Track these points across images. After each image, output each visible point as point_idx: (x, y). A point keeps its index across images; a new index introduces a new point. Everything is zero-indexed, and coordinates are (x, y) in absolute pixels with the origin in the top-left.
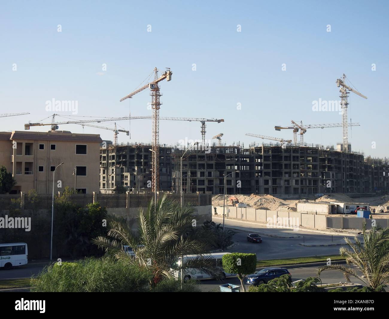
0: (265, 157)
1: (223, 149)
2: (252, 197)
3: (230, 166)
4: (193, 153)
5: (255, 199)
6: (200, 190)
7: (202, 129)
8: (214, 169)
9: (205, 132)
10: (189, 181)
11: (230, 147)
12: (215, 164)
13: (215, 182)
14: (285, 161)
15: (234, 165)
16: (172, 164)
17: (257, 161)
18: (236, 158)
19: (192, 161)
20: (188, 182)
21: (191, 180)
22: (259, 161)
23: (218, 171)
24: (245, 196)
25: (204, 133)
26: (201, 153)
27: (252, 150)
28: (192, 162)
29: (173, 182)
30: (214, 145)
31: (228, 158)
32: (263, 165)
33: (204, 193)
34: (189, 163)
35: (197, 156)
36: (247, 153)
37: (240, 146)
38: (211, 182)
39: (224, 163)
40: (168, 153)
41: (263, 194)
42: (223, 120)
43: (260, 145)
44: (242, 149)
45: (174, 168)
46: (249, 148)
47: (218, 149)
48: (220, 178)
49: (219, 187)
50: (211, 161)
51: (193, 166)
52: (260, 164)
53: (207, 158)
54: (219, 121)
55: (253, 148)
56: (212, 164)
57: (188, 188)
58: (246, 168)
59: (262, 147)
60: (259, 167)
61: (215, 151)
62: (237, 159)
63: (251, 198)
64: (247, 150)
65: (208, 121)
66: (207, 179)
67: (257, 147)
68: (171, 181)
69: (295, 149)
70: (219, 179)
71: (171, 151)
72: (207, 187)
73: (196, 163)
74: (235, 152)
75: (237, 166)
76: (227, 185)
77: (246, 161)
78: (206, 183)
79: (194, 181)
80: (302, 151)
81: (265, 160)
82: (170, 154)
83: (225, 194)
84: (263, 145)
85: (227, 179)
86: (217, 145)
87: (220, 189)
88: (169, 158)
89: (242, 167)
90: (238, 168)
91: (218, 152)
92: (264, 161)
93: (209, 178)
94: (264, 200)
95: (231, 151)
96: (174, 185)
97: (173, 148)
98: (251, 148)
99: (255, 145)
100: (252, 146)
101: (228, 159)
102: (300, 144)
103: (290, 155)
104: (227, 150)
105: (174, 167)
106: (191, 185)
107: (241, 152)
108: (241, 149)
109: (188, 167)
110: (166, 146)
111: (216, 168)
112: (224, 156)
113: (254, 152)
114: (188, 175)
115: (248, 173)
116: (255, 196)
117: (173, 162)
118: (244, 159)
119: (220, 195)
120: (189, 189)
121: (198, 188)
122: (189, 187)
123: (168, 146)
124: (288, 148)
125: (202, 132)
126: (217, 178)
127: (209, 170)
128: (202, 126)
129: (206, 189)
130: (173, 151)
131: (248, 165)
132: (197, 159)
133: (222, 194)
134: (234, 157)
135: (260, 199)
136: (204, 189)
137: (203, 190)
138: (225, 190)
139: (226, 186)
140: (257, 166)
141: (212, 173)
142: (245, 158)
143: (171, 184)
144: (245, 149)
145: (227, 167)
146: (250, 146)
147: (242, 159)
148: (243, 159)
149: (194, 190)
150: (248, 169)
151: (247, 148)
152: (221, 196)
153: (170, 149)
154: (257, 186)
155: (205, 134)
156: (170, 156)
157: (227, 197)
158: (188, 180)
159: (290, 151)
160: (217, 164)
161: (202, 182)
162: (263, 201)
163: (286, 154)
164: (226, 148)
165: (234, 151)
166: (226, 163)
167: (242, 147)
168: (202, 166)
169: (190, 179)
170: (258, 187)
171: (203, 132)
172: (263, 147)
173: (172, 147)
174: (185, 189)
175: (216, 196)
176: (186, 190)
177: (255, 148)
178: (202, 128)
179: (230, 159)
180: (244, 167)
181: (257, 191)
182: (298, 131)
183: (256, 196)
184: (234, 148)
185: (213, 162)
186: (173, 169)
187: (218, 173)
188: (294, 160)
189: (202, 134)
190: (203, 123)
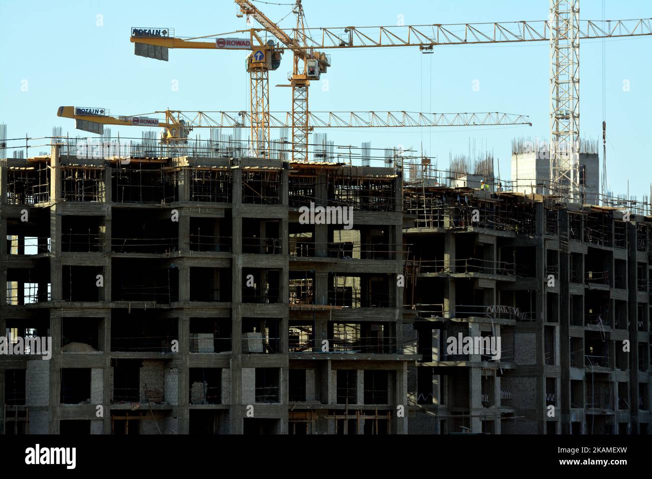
14: (193, 248)
32: (56, 275)
59: (48, 161)
69: (259, 175)
80: (301, 193)
81: (67, 245)
84: (59, 147)
92: (65, 248)
102: (290, 147)
103: (228, 212)
124: (214, 173)
159: (229, 187)
163: (199, 204)
172: (61, 160)
182: (275, 64)
188: (250, 248)
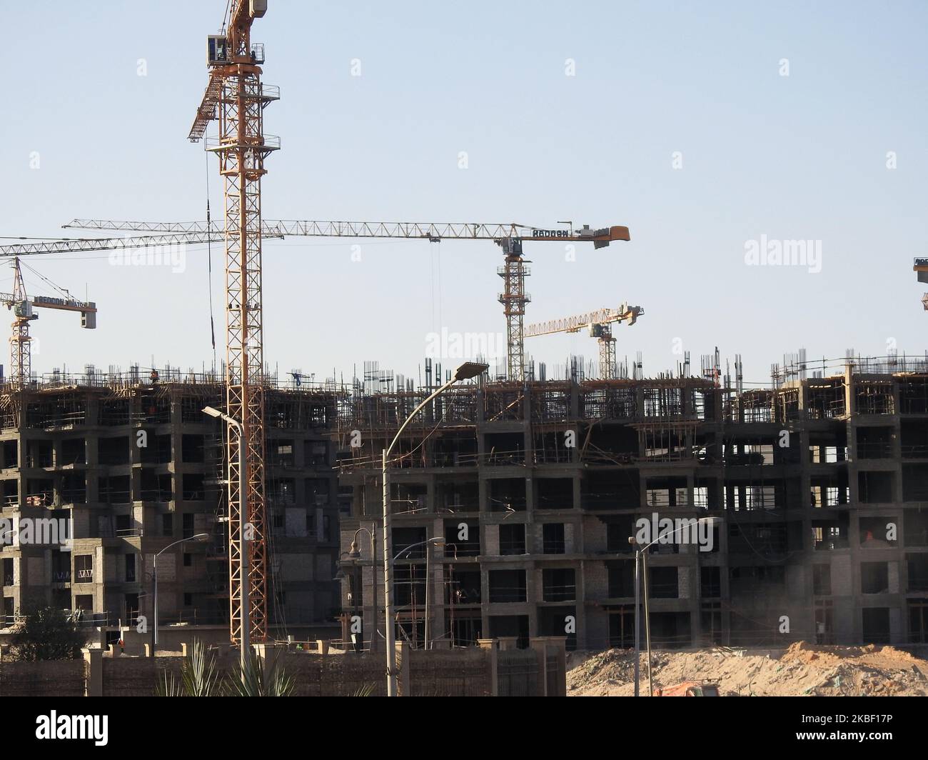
0: (862, 433)
1: (623, 396)
2: (796, 662)
3: (666, 492)
4: (459, 421)
5: (814, 673)
6: (499, 627)
7: (508, 285)
8: (578, 509)
9: (522, 301)
10: (436, 576)
11: (665, 384)
12: (582, 482)
13: (582, 584)
15: (690, 482)
16: (342, 483)
17: (817, 460)
18: (701, 441)
19: (450, 464)
20: (432, 586)
21: (446, 573)
22: (831, 455)
23: (602, 518)
24: (757, 660)
25: (515, 308)
26: (500, 417)
27: (791, 393)
28: (451, 471)
29: (345, 582)
30: (574, 374)
31: (654, 443)
33: (524, 643)
34: (437, 476)
35: (480, 439)
36: (763, 415)
37: (724, 373)
38: (559, 580)
39: (635, 473)
40: (321, 425)
41: (855, 642)
42: (621, 233)
43: (836, 369)
44: (733, 394)
45: (354, 507)
46: (770, 387)
47: (599, 395)
48: (611, 557)
49: (605, 607)
50: (561, 461)
51: (457, 496)
52: (837, 476)
53: (539, 445)
54: (601, 238)
55: (796, 382)
56: (568, 482)
57: (432, 621)
58: (758, 497)
60: (833, 493)
61: (582, 404)
62: (703, 451)
63: (791, 665)
64: (760, 398)
65: (539, 236)
66: (537, 564)
67: (817, 381)
68: (338, 584)
70: (607, 563)
71: (332, 412)
72: (543, 611)
73: (476, 475)
74: (695, 413)
75: (704, 491)
76: (651, 595)
77: (757, 457)
78: (535, 586)
79: (465, 579)
82: (327, 426)
83: (643, 648)
85: (653, 564)
86: (594, 371)
87: (614, 620)
88: (322, 450)
89: (736, 491)
90: (713, 498)
91: (595, 413)
93: (552, 557)
94: (862, 675)
95: (673, 407)
96: (353, 602)
97: (343, 395)
98: (784, 386)
99: (804, 367)
100: (788, 373)
101: (658, 452)
104: (647, 397)
105: (351, 498)
106: (447, 601)
107: (729, 410)
108: (728, 390)
109: (430, 496)
110: (306, 386)
111: (589, 504)
112: (633, 433)
113: (801, 407)
114: (432, 544)
115: (768, 525)
116: (810, 653)
117: (344, 473)
118: (747, 449)
119: (612, 658)
120: (440, 623)
121: (493, 619)
122: (441, 612)
123: (318, 380)
125: (506, 300)
126: (594, 556)
127: (549, 512)
128: (507, 268)
129: (533, 624)
130: (343, 410)
131: (768, 483)
132: (481, 454)
133: (627, 646)
134: (689, 440)
135: (842, 673)
136: (524, 619)
137: (518, 627)
138: (643, 623)
139: (644, 602)
140: (818, 489)
141: (568, 529)
142: (754, 442)
143: (337, 596)
144: (749, 394)
145: (649, 497)
146: (776, 376)
147: (735, 450)
148: (741, 449)
149: (465, 631)
150: (770, 503)
151: (762, 388)
152: (620, 658)
153: (325, 400)
154: (823, 598)
155: (521, 313)
156: (326, 442)
157: (655, 664)
158: (432, 575)
160: (592, 481)
161: (508, 585)
162: (859, 683)
164: (640, 389)
165: (688, 407)
166: (645, 475)
167: (733, 379)
168: (510, 491)
169: (446, 566)
170: (829, 603)
171: (514, 302)
173: (339, 388)
174: (414, 622)
175: (592, 662)
176: (421, 627)
177: (807, 384)
178: (507, 275)
179: (665, 451)
180: (748, 491)
181: (822, 629)
183: (815, 658)
184: (687, 385)
185: (571, 471)
186: (348, 510)
187: (600, 532)
189: (508, 314)
190: (513, 250)
